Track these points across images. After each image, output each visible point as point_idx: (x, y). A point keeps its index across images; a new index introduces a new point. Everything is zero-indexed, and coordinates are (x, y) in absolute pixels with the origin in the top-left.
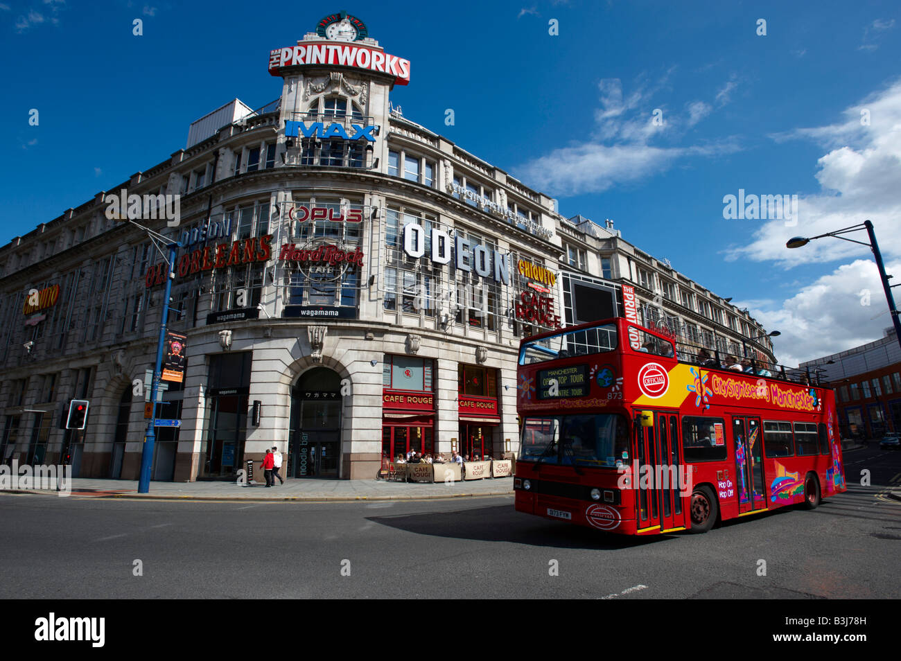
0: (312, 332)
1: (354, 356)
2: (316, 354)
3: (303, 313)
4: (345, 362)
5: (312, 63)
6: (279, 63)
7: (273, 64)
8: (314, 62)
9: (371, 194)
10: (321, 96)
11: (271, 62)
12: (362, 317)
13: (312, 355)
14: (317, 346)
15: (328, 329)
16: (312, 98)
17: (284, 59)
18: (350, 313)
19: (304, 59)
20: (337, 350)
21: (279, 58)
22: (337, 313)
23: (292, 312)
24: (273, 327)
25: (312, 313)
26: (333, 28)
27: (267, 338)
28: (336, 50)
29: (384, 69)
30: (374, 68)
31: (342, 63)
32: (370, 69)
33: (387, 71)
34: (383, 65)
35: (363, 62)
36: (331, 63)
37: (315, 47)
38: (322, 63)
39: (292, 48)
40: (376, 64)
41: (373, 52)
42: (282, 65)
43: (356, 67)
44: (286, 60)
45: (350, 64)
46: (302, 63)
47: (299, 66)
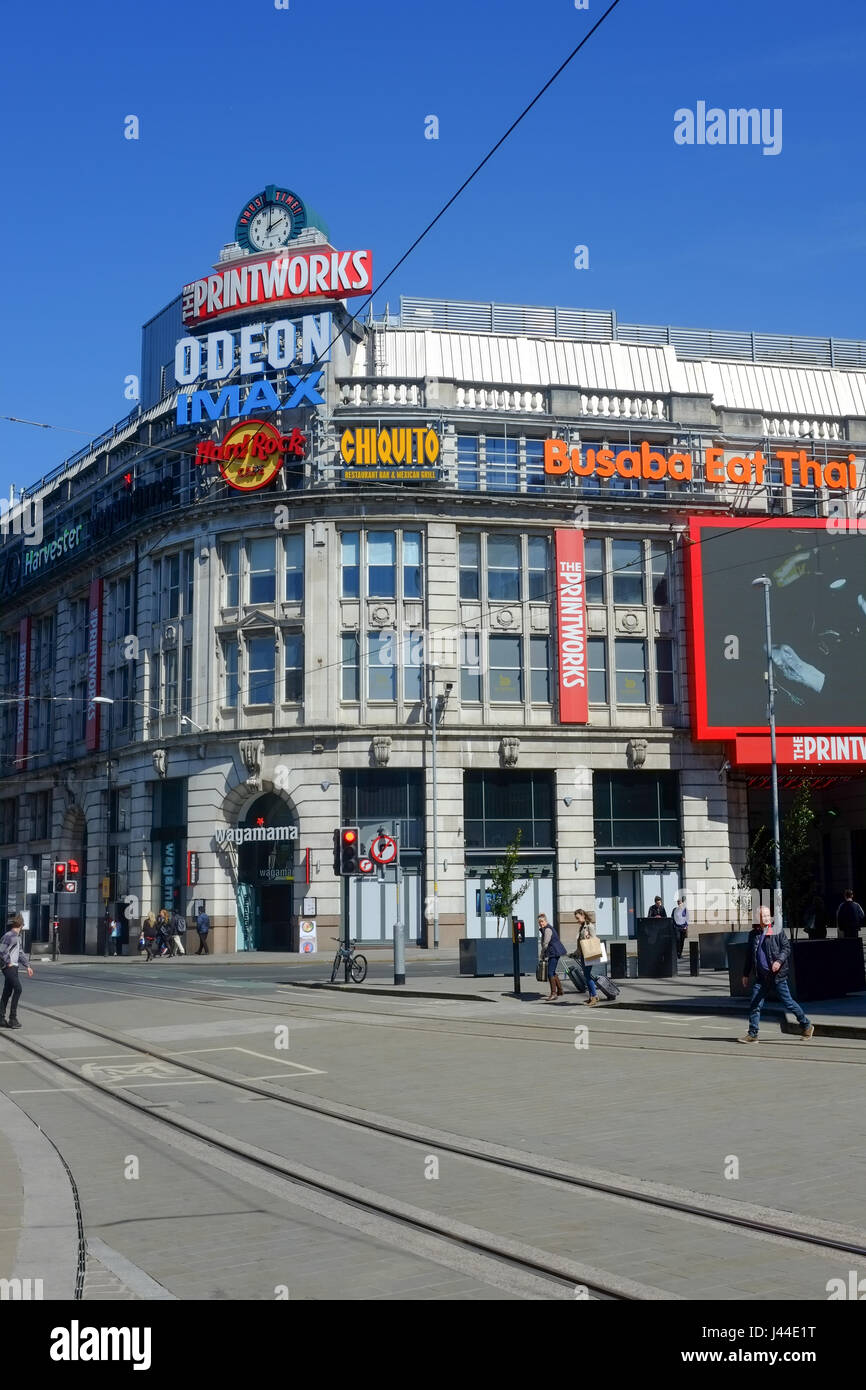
0: (243, 750)
1: (298, 778)
2: (253, 780)
4: (287, 789)
5: (232, 304)
6: (192, 309)
7: (188, 311)
8: (234, 302)
9: (313, 523)
11: (185, 308)
12: (310, 721)
13: (248, 781)
14: (254, 769)
15: (264, 743)
17: (199, 302)
19: (221, 297)
20: (277, 773)
21: (192, 301)
24: (207, 746)
26: (259, 222)
27: (200, 758)
28: (260, 271)
29: (330, 284)
30: (313, 288)
31: (269, 294)
32: (308, 293)
33: (335, 286)
34: (328, 278)
35: (298, 283)
36: (255, 297)
37: (235, 272)
38: (244, 299)
39: (206, 279)
40: (316, 280)
41: (311, 257)
42: (197, 313)
43: (289, 294)
44: (201, 302)
45: (280, 292)
46: (219, 306)
47: (216, 312)
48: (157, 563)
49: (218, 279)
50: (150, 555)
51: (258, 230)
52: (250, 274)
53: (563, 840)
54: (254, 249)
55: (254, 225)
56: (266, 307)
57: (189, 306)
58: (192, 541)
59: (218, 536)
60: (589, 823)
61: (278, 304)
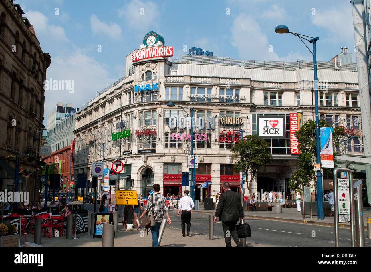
1: (155, 165)
2: (145, 165)
3: (142, 152)
4: (152, 167)
6: (134, 59)
8: (143, 58)
9: (159, 108)
10: (144, 72)
12: (157, 152)
14: (145, 162)
15: (147, 157)
16: (143, 72)
17: (135, 57)
18: (153, 151)
19: (140, 56)
20: (151, 163)
21: (134, 57)
22: (150, 151)
23: (139, 152)
24: (135, 157)
25: (144, 152)
26: (148, 39)
27: (134, 160)
28: (148, 51)
29: (163, 54)
30: (160, 55)
31: (150, 56)
32: (158, 56)
33: (164, 55)
34: (163, 53)
35: (156, 54)
36: (147, 57)
37: (143, 51)
38: (145, 57)
39: (137, 52)
40: (160, 53)
41: (160, 48)
42: (135, 60)
43: (154, 57)
44: (136, 57)
45: (153, 56)
46: (139, 59)
47: (139, 60)
48: (126, 115)
49: (139, 52)
50: (124, 114)
51: (148, 41)
52: (146, 51)
53: (213, 179)
54: (147, 45)
55: (147, 40)
56: (149, 59)
57: (133, 58)
58: (133, 111)
59: (139, 110)
60: (219, 176)
61: (152, 59)
